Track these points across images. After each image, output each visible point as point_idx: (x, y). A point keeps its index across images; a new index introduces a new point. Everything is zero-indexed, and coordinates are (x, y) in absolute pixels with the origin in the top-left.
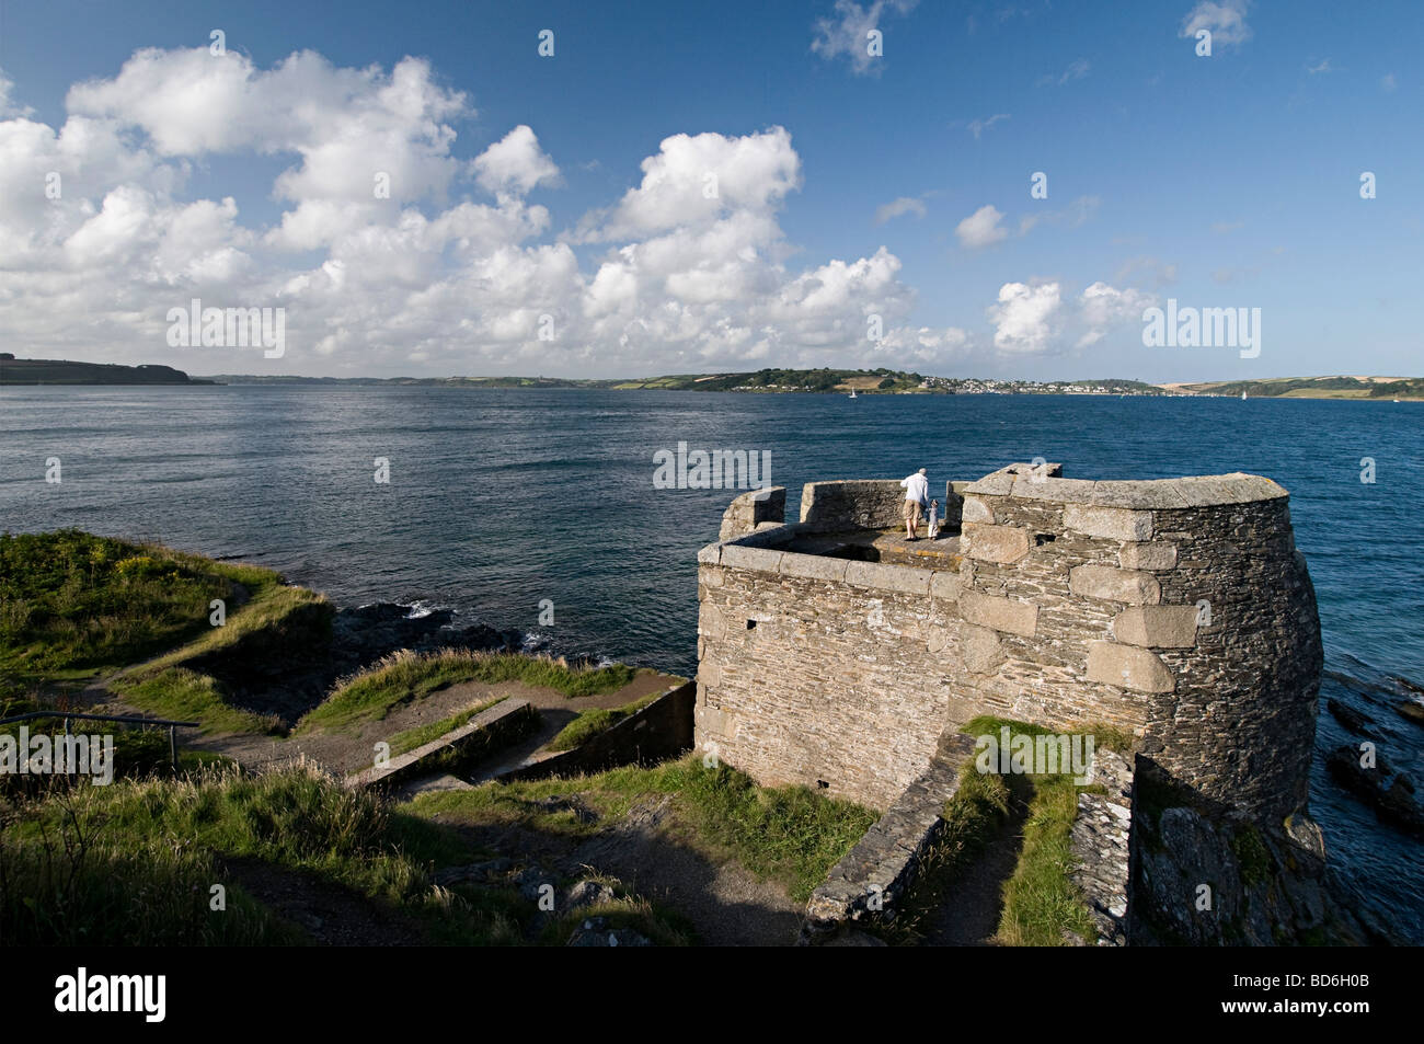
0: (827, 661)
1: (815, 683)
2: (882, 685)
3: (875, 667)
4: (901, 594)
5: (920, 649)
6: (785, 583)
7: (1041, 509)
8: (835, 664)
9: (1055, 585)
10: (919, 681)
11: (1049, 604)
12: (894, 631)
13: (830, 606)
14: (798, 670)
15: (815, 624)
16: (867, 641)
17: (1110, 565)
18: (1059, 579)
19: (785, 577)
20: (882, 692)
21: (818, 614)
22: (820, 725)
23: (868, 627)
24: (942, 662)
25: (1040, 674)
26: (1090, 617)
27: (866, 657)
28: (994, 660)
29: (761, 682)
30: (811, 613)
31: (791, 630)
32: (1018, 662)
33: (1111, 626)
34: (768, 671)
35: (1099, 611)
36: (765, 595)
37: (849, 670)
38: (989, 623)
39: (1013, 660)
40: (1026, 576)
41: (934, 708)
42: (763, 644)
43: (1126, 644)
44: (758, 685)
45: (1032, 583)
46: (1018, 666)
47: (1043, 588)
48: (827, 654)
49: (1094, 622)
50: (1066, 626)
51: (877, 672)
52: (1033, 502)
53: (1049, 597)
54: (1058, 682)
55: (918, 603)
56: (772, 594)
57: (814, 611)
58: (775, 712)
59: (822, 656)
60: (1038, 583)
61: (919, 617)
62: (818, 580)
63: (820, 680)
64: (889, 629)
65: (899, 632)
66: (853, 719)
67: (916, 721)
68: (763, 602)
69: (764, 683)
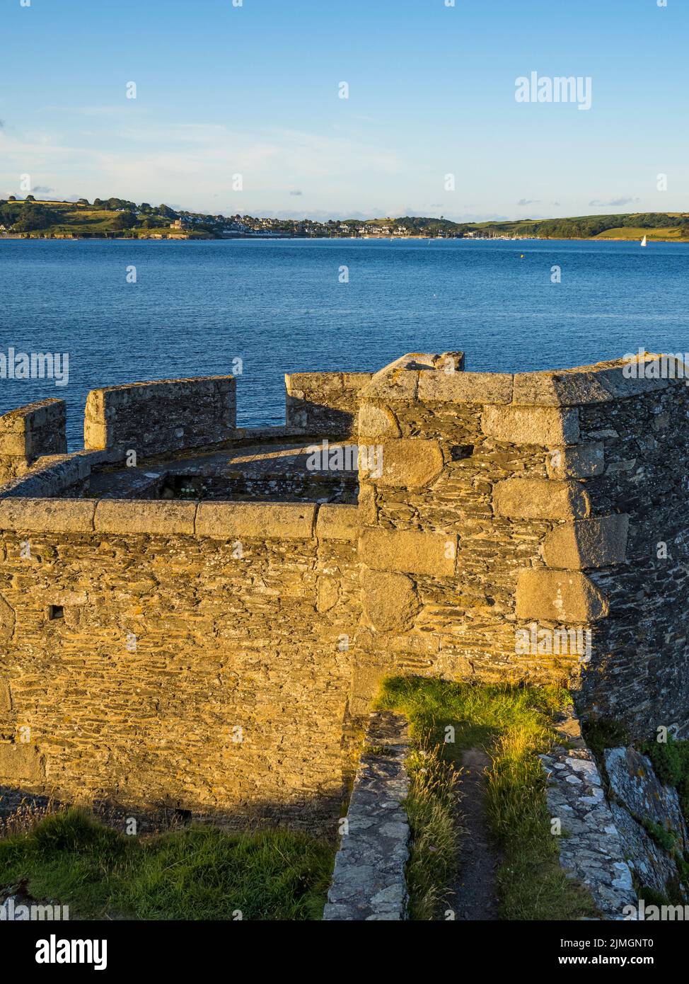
0: (176, 646)
1: (163, 679)
2: (257, 666)
3: (245, 643)
4: (277, 541)
5: (307, 611)
6: (105, 546)
7: (454, 413)
8: (189, 649)
9: (476, 509)
10: (306, 652)
11: (469, 531)
12: (269, 591)
13: (176, 569)
14: (135, 665)
15: (156, 597)
16: (233, 610)
17: (537, 476)
18: (481, 500)
19: (106, 536)
20: (258, 676)
21: (158, 584)
22: (172, 736)
23: (234, 590)
24: (337, 622)
25: (462, 618)
26: (517, 542)
27: (232, 632)
28: (408, 610)
29: (77, 692)
30: (150, 582)
31: (119, 609)
32: (436, 609)
33: (541, 550)
34: (87, 675)
35: (527, 534)
36: (75, 566)
37: (210, 653)
38: (397, 566)
39: (431, 607)
40: (442, 499)
41: (328, 684)
42: (78, 637)
43: (558, 569)
44: (73, 697)
45: (450, 507)
46: (436, 614)
47: (461, 513)
48: (176, 637)
49: (522, 547)
50: (490, 556)
51: (252, 649)
52: (446, 405)
53: (470, 523)
54: (484, 626)
55: (300, 549)
56: (86, 563)
57: (154, 578)
58: (104, 730)
59: (169, 640)
60: (455, 508)
61: (302, 568)
62: (156, 535)
63: (166, 674)
64: (262, 589)
65: (277, 593)
66: (220, 720)
67: (305, 704)
68: (73, 578)
69: (84, 693)
